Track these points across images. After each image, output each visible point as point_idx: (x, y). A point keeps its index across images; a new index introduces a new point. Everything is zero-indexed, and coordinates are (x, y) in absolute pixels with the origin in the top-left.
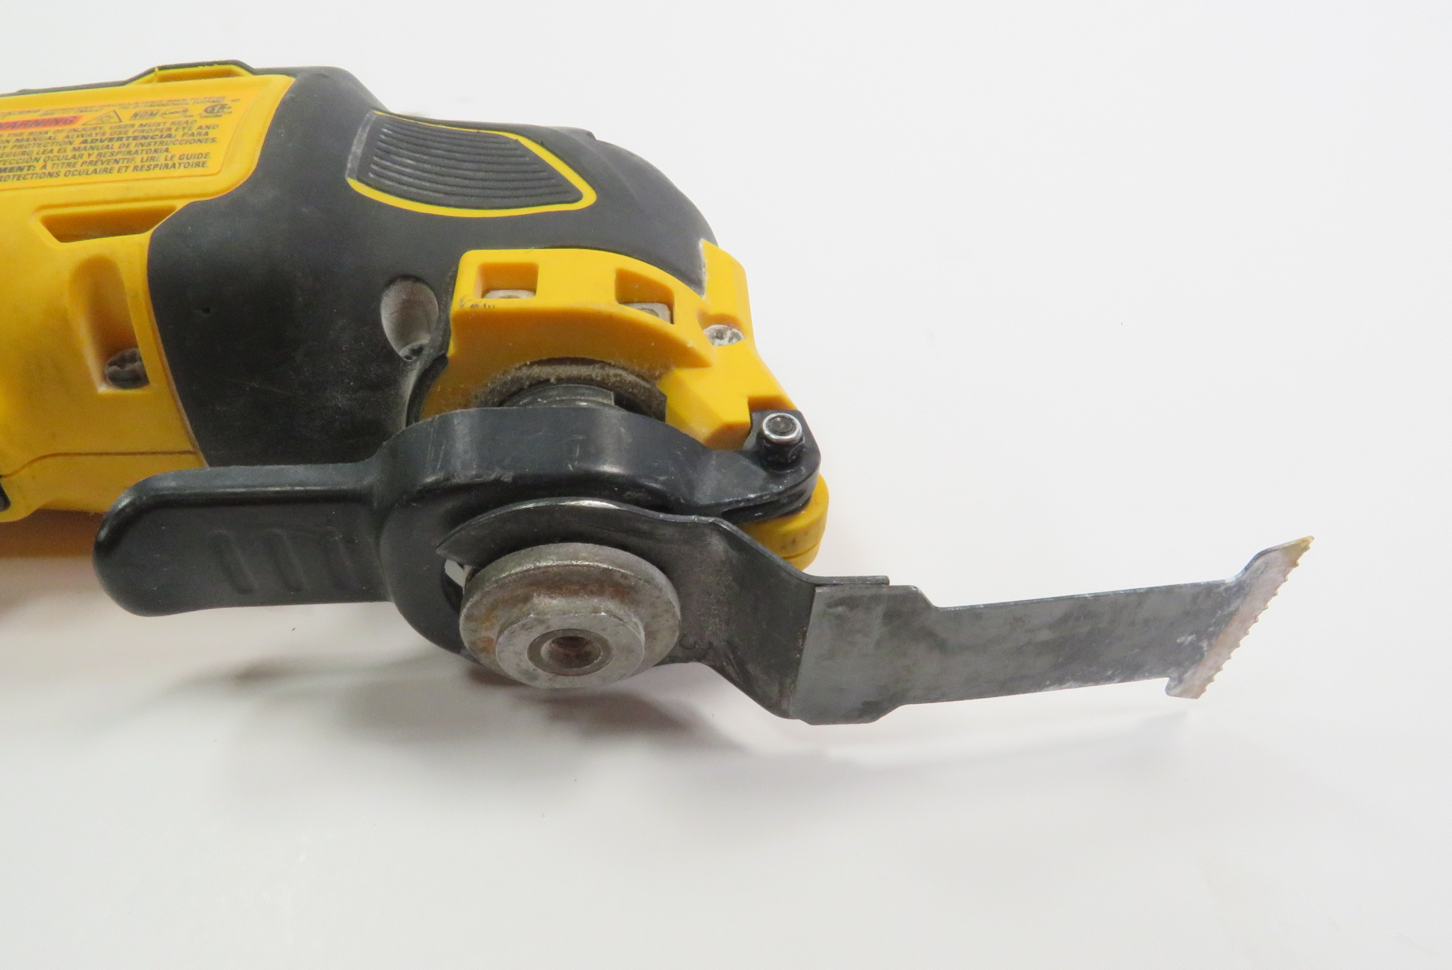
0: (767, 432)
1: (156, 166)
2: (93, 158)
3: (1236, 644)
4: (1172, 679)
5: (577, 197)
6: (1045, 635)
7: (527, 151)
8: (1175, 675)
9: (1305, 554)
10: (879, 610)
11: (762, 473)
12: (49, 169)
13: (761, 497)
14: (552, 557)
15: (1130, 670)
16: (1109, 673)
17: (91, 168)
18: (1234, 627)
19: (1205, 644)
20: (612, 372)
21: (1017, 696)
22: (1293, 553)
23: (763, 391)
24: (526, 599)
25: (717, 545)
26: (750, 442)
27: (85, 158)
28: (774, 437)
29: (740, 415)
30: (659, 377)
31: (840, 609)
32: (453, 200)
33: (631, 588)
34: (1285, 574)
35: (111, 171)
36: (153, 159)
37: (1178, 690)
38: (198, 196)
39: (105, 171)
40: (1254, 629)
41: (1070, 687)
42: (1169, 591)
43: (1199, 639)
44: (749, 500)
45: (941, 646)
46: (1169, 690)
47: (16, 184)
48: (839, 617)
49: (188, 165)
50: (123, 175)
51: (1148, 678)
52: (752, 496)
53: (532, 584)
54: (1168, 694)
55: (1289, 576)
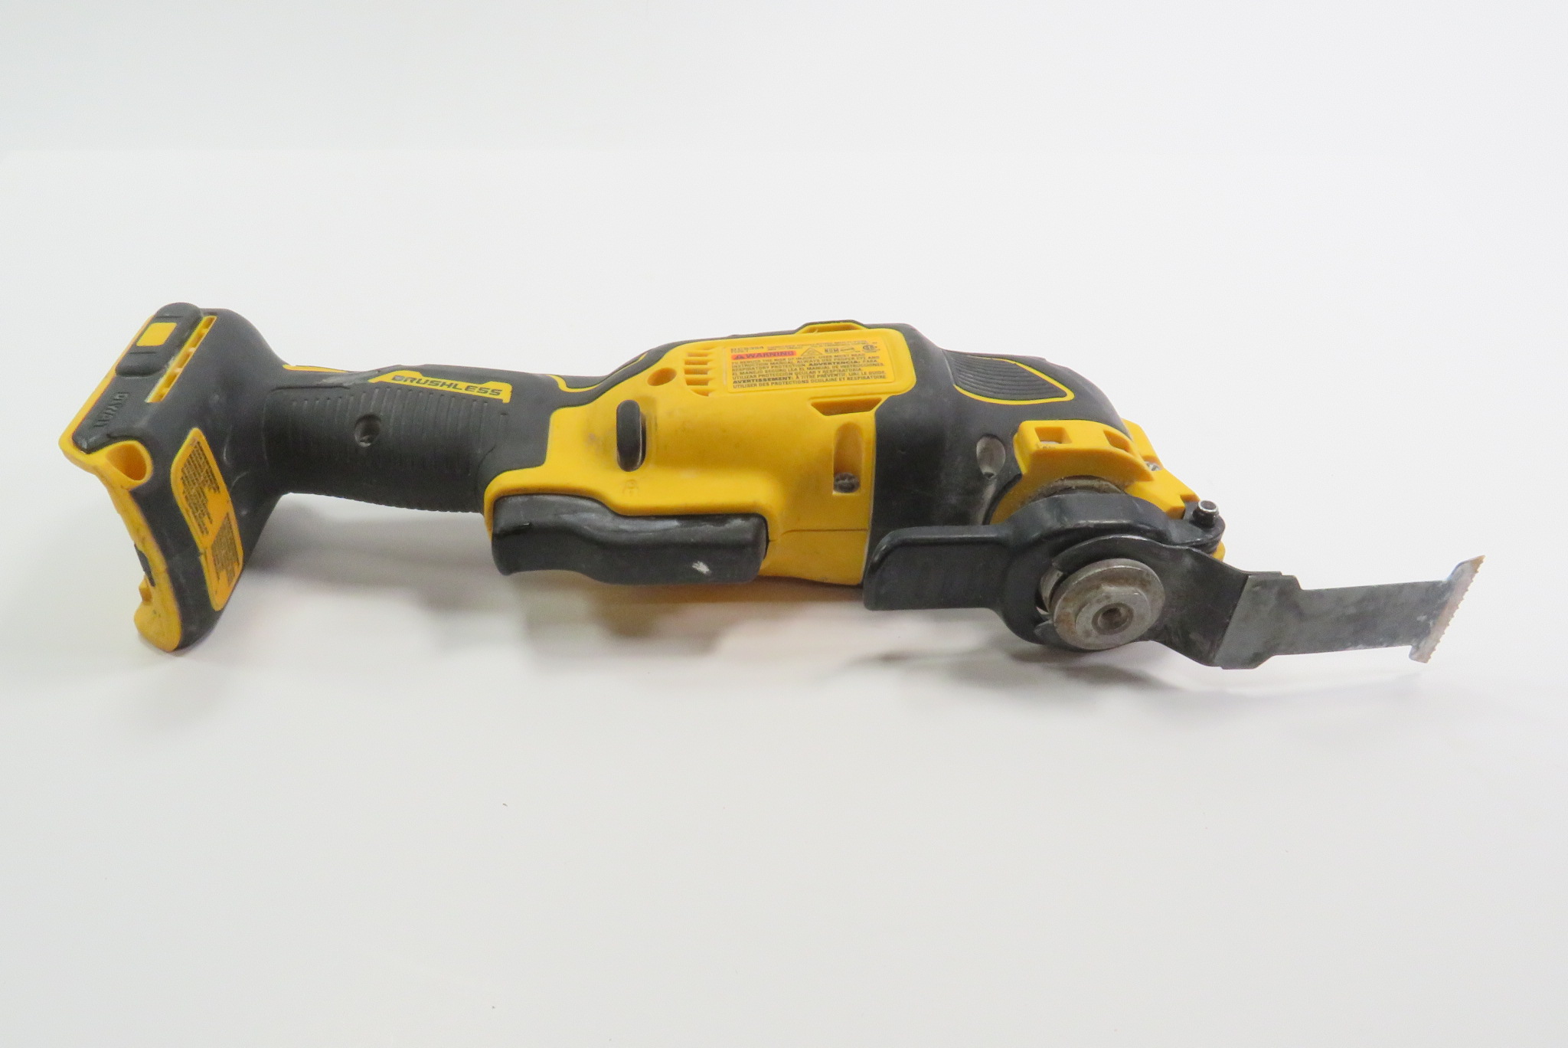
0: (1201, 508)
1: (859, 378)
2: (821, 373)
3: (1447, 624)
4: (1413, 647)
5: (1065, 395)
6: (1352, 611)
7: (1025, 370)
8: (1414, 644)
9: (1481, 565)
10: (1276, 590)
11: (1200, 530)
12: (801, 379)
13: (1203, 540)
14: (1119, 564)
15: (1391, 638)
16: (1381, 640)
17: (824, 379)
18: (1446, 611)
19: (1431, 623)
20: (1104, 483)
21: (1335, 653)
22: (1476, 563)
23: (1185, 493)
24: (1098, 587)
25: (1188, 561)
26: (1189, 515)
27: (817, 373)
28: (1204, 510)
29: (1181, 504)
30: (1127, 487)
31: (1258, 588)
32: (999, 395)
33: (1149, 582)
34: (1472, 576)
35: (835, 380)
36: (855, 374)
37: (1415, 656)
38: (894, 393)
39: (832, 380)
40: (1457, 613)
41: (1360, 649)
42: (1413, 586)
43: (1428, 619)
44: (1198, 542)
45: (1301, 615)
46: (1411, 655)
47: (785, 386)
48: (1256, 593)
49: (876, 378)
50: (842, 383)
51: (1401, 645)
52: (1199, 539)
53: (1103, 579)
54: (1412, 659)
55: (1474, 579)
